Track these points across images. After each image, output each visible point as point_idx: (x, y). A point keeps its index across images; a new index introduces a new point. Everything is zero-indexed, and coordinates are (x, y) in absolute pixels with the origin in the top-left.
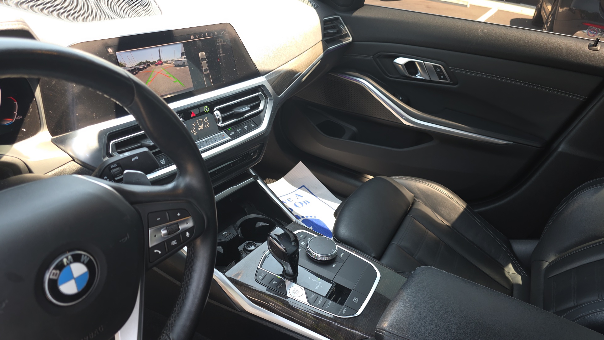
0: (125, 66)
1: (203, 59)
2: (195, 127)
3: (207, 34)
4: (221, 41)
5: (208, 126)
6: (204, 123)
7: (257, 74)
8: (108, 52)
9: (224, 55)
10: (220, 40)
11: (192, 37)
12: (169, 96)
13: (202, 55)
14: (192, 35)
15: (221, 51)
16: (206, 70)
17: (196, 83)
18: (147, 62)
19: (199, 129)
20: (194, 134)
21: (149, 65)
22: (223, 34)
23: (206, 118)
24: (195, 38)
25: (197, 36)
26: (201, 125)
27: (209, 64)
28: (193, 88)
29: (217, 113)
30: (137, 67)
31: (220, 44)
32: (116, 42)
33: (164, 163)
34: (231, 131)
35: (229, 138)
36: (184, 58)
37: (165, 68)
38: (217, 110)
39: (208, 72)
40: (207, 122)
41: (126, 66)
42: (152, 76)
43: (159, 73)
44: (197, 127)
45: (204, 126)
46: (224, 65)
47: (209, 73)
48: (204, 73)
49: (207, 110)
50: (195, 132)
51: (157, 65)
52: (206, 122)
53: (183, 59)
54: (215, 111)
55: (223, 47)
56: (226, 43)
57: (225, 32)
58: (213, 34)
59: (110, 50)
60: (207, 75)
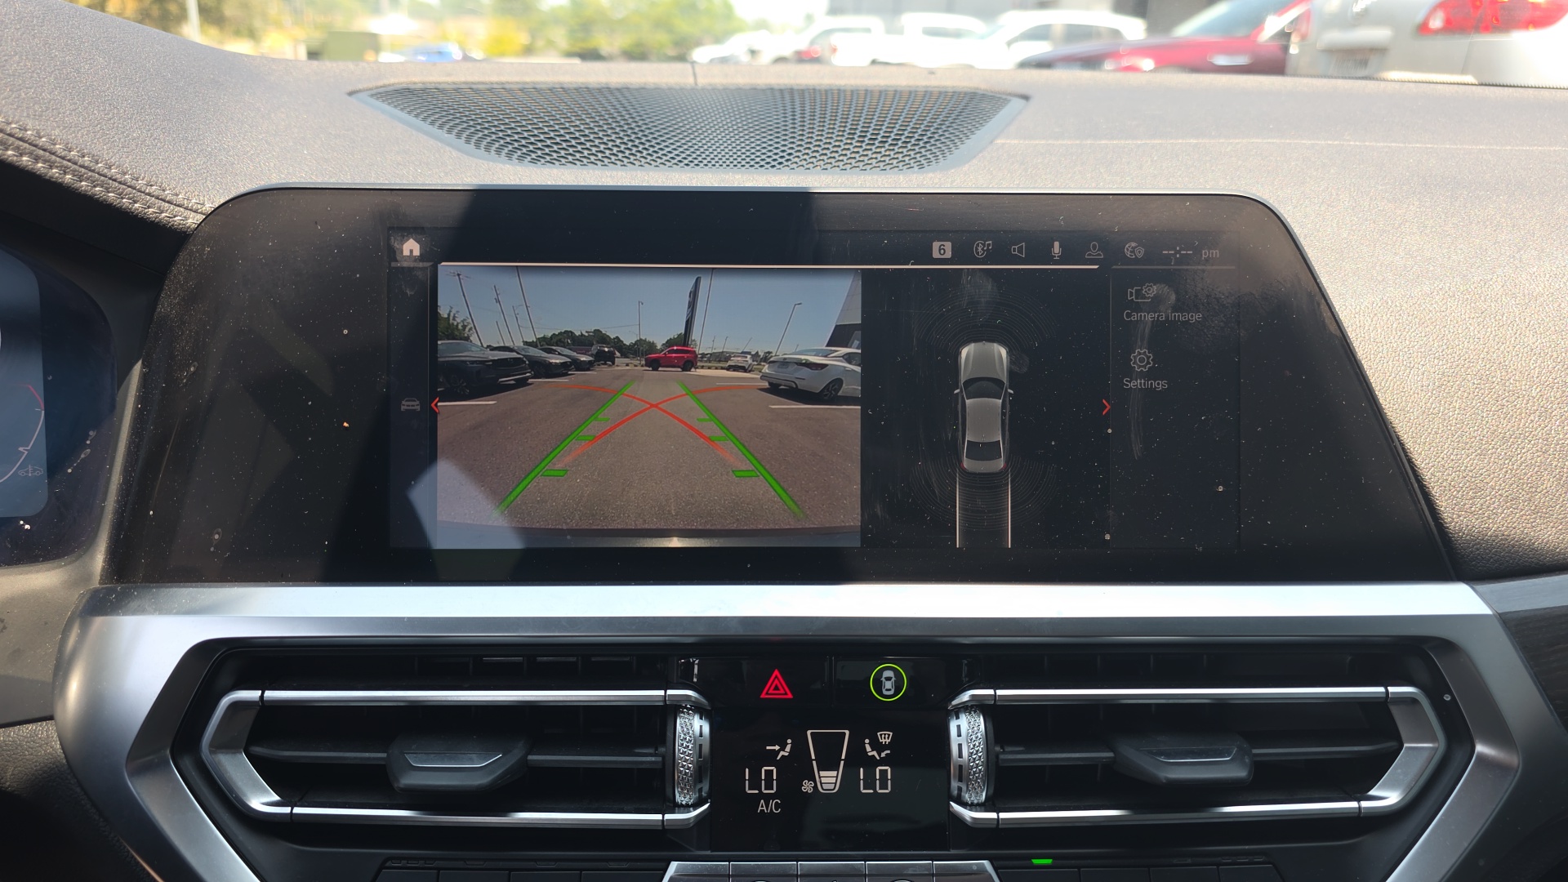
0: (467, 339)
1: (983, 386)
2: (782, 765)
3: (1057, 244)
4: (1157, 301)
5: (884, 786)
6: (857, 758)
8: (392, 254)
9: (1161, 385)
10: (1153, 290)
11: (942, 249)
12: (675, 543)
13: (984, 360)
14: (942, 235)
15: (1141, 359)
16: (979, 450)
17: (878, 511)
18: (600, 337)
19: (807, 787)
20: (762, 806)
21: (605, 358)
22: (1184, 260)
23: (885, 737)
24: (961, 255)
25: (980, 250)
26: (828, 764)
27: (1017, 422)
28: (859, 537)
30: (535, 352)
31: (1149, 317)
36: (848, 358)
37: (700, 391)
38: (977, 706)
39: (1000, 464)
40: (883, 762)
41: (474, 338)
42: (604, 418)
43: (656, 406)
44: (797, 768)
45: (849, 781)
46: (1137, 448)
47: (1001, 474)
48: (967, 463)
49: (888, 685)
50: (768, 798)
51: (654, 364)
52: (872, 763)
53: (841, 361)
54: (957, 711)
55: (1163, 336)
56: (1196, 317)
57: (1216, 253)
58: (1109, 246)
59: (411, 247)
60: (987, 484)
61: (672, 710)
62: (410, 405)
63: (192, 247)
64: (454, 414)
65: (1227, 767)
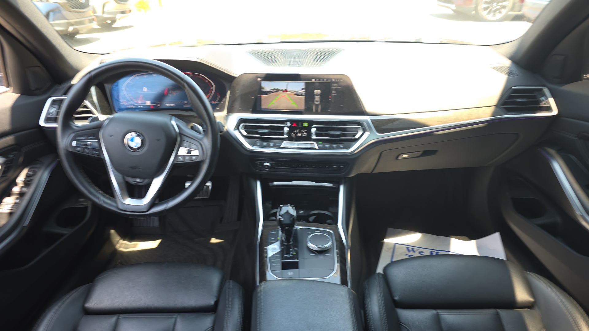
1: (317, 95)
2: (295, 133)
3: (326, 79)
4: (336, 86)
5: (305, 135)
6: (303, 133)
7: (364, 113)
8: (257, 80)
9: (336, 95)
10: (335, 84)
11: (313, 80)
12: (285, 110)
13: (317, 92)
14: (313, 78)
15: (334, 92)
16: (317, 101)
17: (306, 108)
18: (278, 89)
19: (297, 135)
20: (293, 136)
21: (278, 91)
22: (339, 81)
23: (305, 130)
24: (316, 81)
26: (300, 133)
27: (321, 98)
28: (304, 110)
29: (313, 130)
30: (271, 90)
32: (263, 76)
33: (265, 145)
34: (320, 144)
35: (317, 148)
36: (304, 91)
37: (289, 95)
38: (314, 127)
40: (305, 133)
41: (265, 89)
42: (278, 97)
43: (283, 96)
44: (297, 133)
45: (302, 135)
46: (333, 101)
49: (306, 125)
51: (284, 92)
53: (303, 92)
55: (336, 89)
56: (340, 87)
57: (342, 80)
58: (331, 80)
59: (259, 79)
60: (317, 105)
61: (284, 127)
62: (259, 96)
63: (237, 79)
64: (263, 97)
65: (338, 133)
